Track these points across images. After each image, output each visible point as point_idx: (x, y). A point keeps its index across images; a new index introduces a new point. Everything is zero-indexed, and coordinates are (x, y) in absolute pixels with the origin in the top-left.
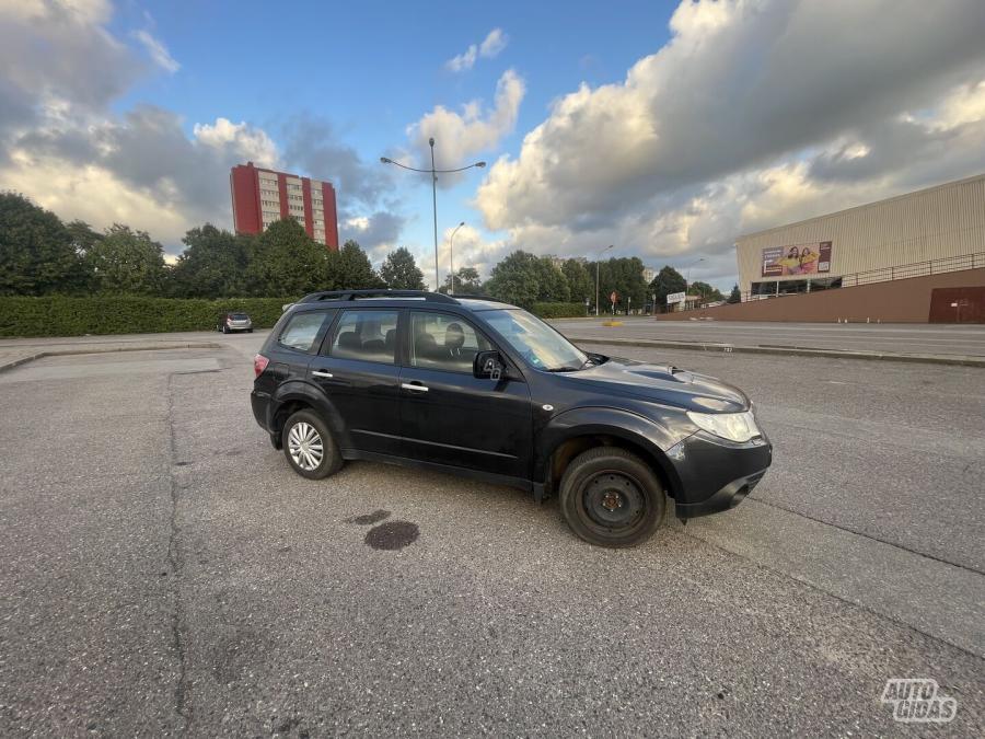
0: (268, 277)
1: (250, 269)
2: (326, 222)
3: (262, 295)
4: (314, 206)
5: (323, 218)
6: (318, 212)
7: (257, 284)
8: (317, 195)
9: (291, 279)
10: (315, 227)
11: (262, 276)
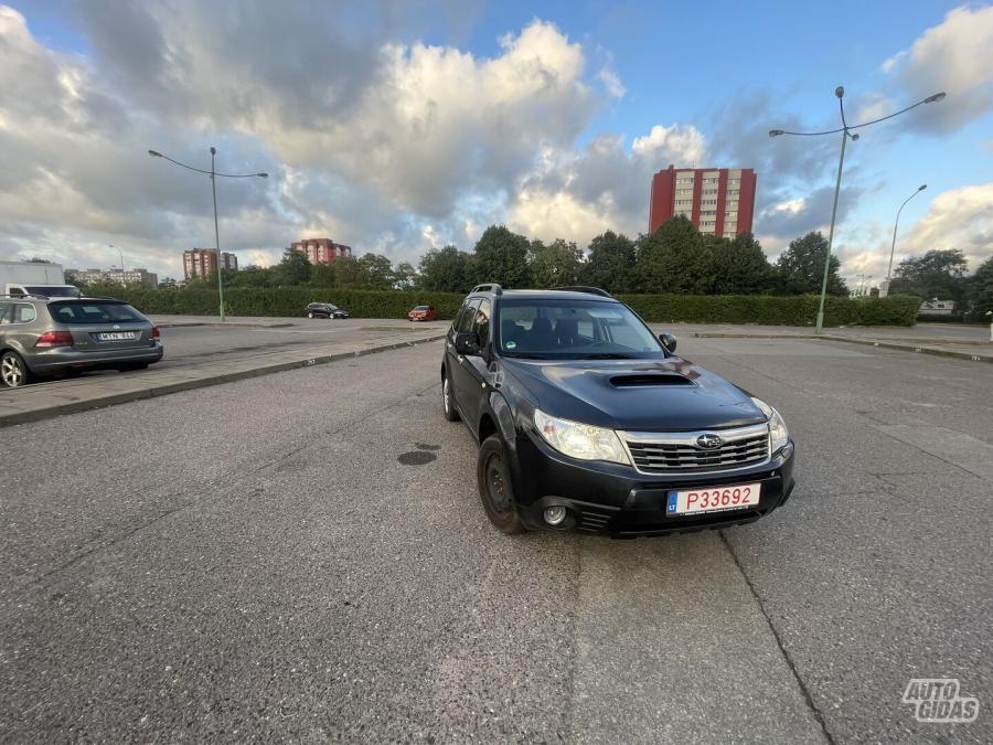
0: (649, 275)
1: (635, 270)
2: (740, 213)
3: (641, 292)
4: (729, 198)
5: (737, 208)
6: (732, 204)
7: (638, 282)
8: (734, 185)
9: (670, 277)
10: (727, 219)
11: (644, 274)
